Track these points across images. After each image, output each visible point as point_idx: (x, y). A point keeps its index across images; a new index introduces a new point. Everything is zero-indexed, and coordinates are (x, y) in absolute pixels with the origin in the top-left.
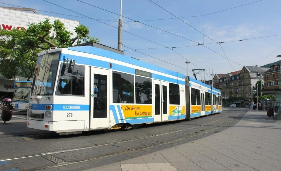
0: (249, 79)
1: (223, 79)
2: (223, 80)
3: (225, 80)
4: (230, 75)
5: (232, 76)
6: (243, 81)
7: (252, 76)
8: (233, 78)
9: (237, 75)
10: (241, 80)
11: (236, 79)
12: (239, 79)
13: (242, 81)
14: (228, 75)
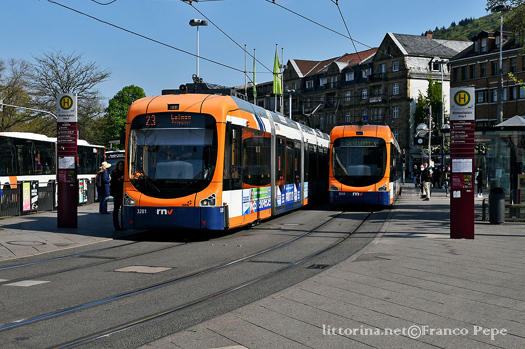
0: (403, 80)
1: (316, 77)
2: (317, 83)
3: (323, 82)
4: (342, 66)
5: (345, 70)
6: (383, 88)
7: (413, 71)
8: (350, 77)
9: (364, 66)
10: (376, 84)
11: (359, 79)
12: (371, 78)
13: (379, 86)
14: (332, 64)
